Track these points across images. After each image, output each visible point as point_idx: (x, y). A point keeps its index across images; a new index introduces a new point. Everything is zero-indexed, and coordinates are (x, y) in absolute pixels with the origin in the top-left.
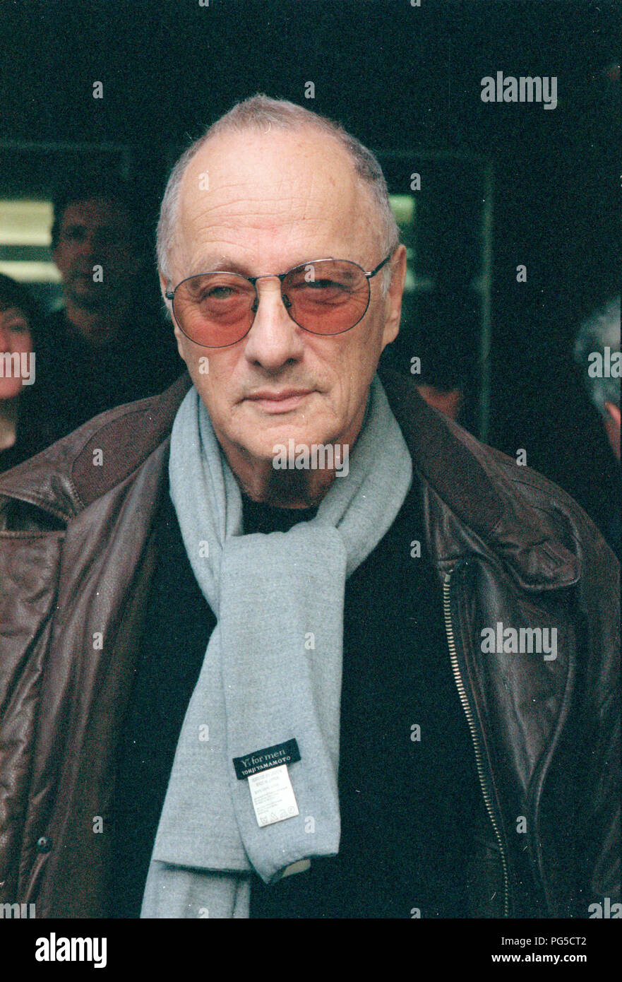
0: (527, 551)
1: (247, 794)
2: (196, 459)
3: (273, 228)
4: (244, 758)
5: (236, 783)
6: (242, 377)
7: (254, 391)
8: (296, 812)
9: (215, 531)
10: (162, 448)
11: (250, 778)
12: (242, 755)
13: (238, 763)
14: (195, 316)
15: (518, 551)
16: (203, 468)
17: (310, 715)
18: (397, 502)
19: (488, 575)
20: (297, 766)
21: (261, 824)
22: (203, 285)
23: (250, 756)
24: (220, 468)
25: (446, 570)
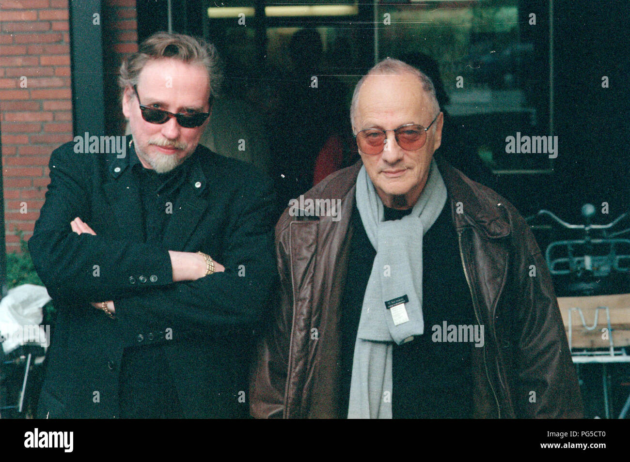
0: (489, 224)
1: (390, 314)
2: (366, 194)
3: (392, 113)
4: (389, 302)
5: (386, 311)
6: (381, 165)
7: (385, 170)
8: (408, 320)
9: (375, 220)
10: (353, 188)
11: (391, 309)
12: (388, 300)
13: (386, 303)
14: (363, 143)
15: (486, 224)
16: (369, 197)
17: (412, 286)
18: (441, 207)
19: (476, 234)
20: (407, 304)
21: (396, 324)
22: (367, 132)
23: (391, 301)
24: (375, 197)
25: (460, 231)
